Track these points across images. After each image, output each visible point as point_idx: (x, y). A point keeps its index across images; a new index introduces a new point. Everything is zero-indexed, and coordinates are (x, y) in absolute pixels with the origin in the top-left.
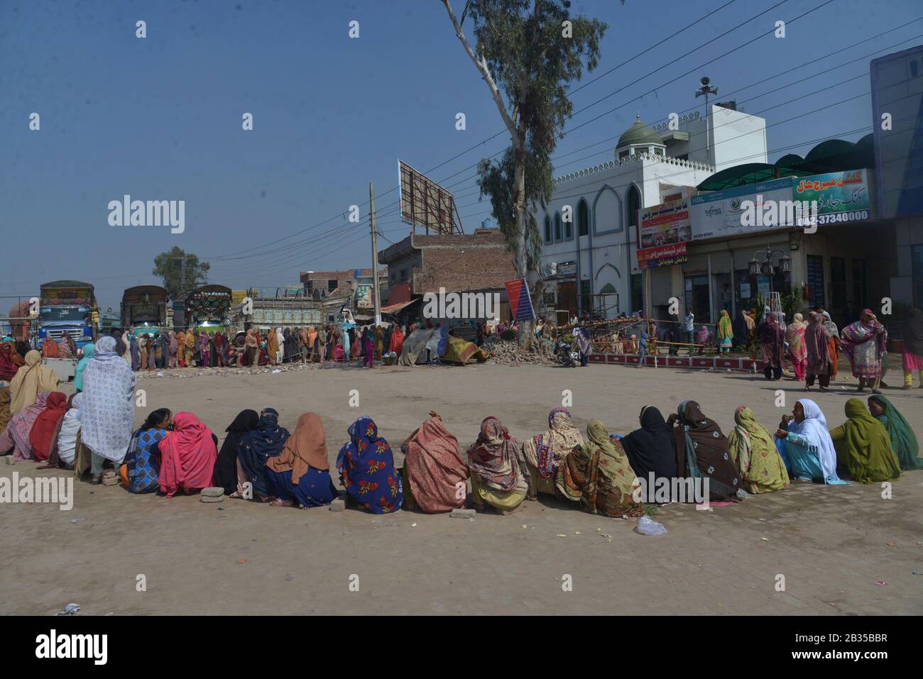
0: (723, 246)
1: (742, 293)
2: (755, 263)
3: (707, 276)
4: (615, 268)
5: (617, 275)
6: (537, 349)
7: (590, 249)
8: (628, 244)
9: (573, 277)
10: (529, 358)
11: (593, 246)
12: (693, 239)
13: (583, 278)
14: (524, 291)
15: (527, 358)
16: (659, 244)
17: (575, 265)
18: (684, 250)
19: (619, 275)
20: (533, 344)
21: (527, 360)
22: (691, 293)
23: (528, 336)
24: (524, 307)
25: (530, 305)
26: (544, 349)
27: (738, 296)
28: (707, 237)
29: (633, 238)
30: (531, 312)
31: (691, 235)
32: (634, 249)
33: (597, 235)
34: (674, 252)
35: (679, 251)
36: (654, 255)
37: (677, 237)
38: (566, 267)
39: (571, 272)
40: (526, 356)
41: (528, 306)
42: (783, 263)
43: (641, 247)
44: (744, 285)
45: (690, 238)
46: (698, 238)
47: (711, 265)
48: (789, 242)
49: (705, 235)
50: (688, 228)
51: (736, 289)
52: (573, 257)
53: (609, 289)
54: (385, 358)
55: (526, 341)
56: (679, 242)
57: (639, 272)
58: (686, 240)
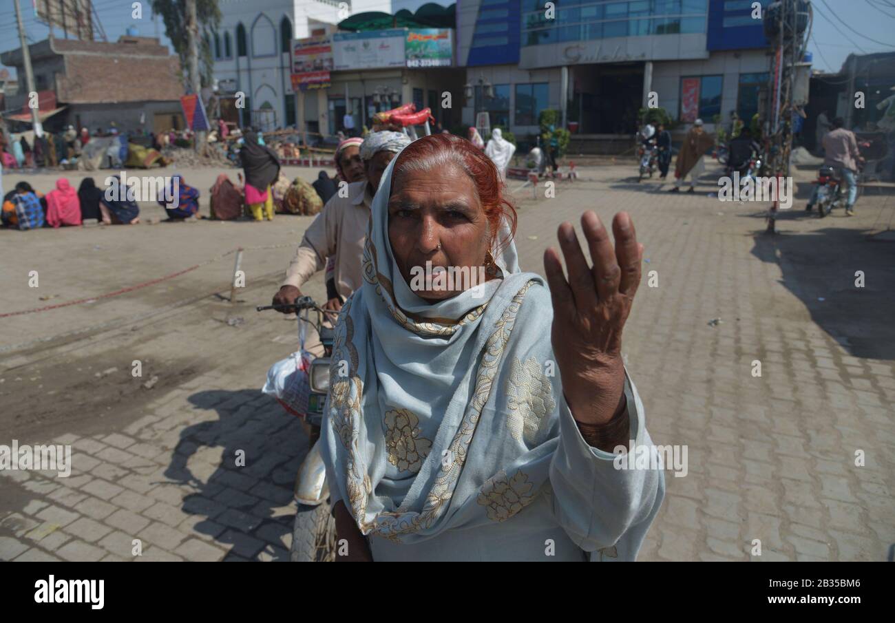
0: (357, 77)
1: (370, 114)
2: (377, 94)
3: (344, 99)
4: (273, 89)
5: (274, 95)
6: (212, 155)
7: (249, 70)
8: (283, 68)
10: (207, 163)
11: (252, 67)
12: (335, 69)
14: (198, 106)
15: (204, 163)
16: (309, 71)
17: (235, 82)
18: (328, 77)
19: (276, 95)
20: (208, 151)
22: (333, 112)
24: (199, 119)
25: (204, 118)
26: (219, 156)
27: (367, 116)
28: (345, 68)
29: (286, 63)
30: (205, 124)
31: (333, 65)
32: (287, 73)
33: (255, 57)
34: (320, 78)
35: (324, 78)
36: (305, 80)
37: (323, 66)
38: (227, 84)
40: (202, 161)
41: (202, 118)
43: (293, 71)
44: (371, 107)
45: (333, 68)
46: (339, 69)
47: (347, 90)
48: (401, 77)
50: (331, 60)
52: (233, 75)
53: (266, 106)
54: (64, 165)
55: (202, 149)
56: (324, 70)
57: (292, 93)
58: (330, 69)
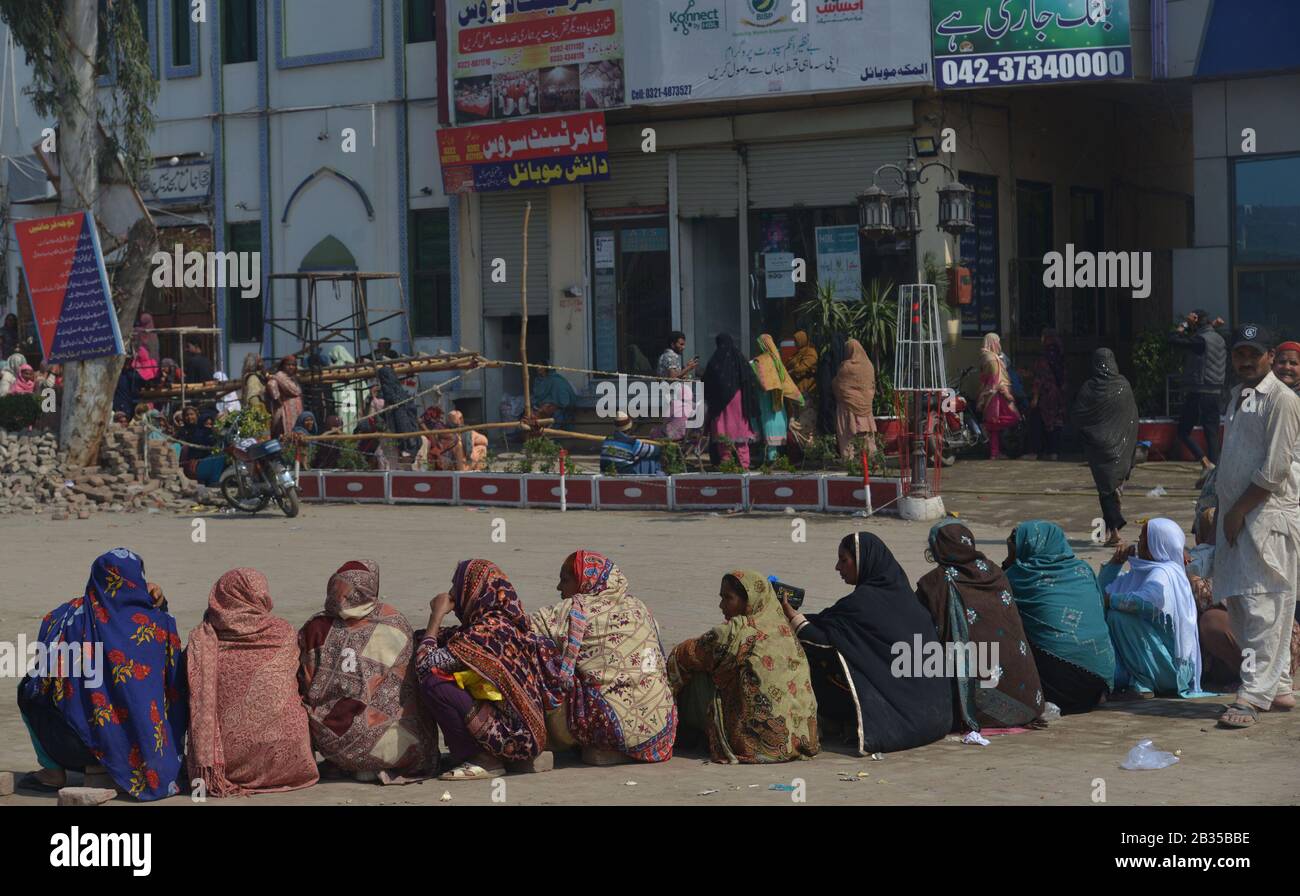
0: (718, 132)
1: (769, 282)
2: (877, 198)
4: (355, 185)
5: (364, 213)
6: (129, 459)
7: (264, 115)
8: (403, 104)
9: (196, 210)
10: (106, 493)
11: (274, 105)
12: (629, 102)
13: (235, 216)
14: (86, 258)
15: (97, 492)
16: (516, 113)
17: (207, 168)
18: (599, 137)
19: (370, 212)
20: (111, 443)
21: (100, 500)
22: (611, 279)
23: (96, 416)
24: (83, 311)
25: (105, 307)
26: (154, 462)
27: (760, 290)
28: (673, 99)
29: (422, 83)
30: (110, 331)
31: (622, 87)
32: (424, 125)
33: (289, 65)
34: (564, 140)
35: (582, 139)
36: (495, 148)
37: (578, 92)
38: (172, 172)
39: (190, 192)
40: (90, 483)
41: (99, 309)
42: (949, 202)
43: (452, 118)
44: (777, 255)
45: (620, 100)
46: (645, 101)
47: (679, 190)
48: (912, 129)
49: (668, 92)
50: (614, 67)
51: (752, 269)
52: (197, 139)
53: (331, 258)
55: (87, 433)
56: (584, 110)
57: (439, 200)
58: (607, 104)
